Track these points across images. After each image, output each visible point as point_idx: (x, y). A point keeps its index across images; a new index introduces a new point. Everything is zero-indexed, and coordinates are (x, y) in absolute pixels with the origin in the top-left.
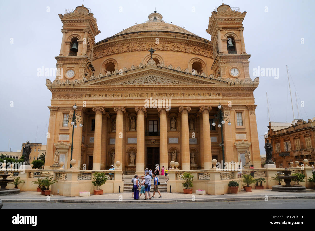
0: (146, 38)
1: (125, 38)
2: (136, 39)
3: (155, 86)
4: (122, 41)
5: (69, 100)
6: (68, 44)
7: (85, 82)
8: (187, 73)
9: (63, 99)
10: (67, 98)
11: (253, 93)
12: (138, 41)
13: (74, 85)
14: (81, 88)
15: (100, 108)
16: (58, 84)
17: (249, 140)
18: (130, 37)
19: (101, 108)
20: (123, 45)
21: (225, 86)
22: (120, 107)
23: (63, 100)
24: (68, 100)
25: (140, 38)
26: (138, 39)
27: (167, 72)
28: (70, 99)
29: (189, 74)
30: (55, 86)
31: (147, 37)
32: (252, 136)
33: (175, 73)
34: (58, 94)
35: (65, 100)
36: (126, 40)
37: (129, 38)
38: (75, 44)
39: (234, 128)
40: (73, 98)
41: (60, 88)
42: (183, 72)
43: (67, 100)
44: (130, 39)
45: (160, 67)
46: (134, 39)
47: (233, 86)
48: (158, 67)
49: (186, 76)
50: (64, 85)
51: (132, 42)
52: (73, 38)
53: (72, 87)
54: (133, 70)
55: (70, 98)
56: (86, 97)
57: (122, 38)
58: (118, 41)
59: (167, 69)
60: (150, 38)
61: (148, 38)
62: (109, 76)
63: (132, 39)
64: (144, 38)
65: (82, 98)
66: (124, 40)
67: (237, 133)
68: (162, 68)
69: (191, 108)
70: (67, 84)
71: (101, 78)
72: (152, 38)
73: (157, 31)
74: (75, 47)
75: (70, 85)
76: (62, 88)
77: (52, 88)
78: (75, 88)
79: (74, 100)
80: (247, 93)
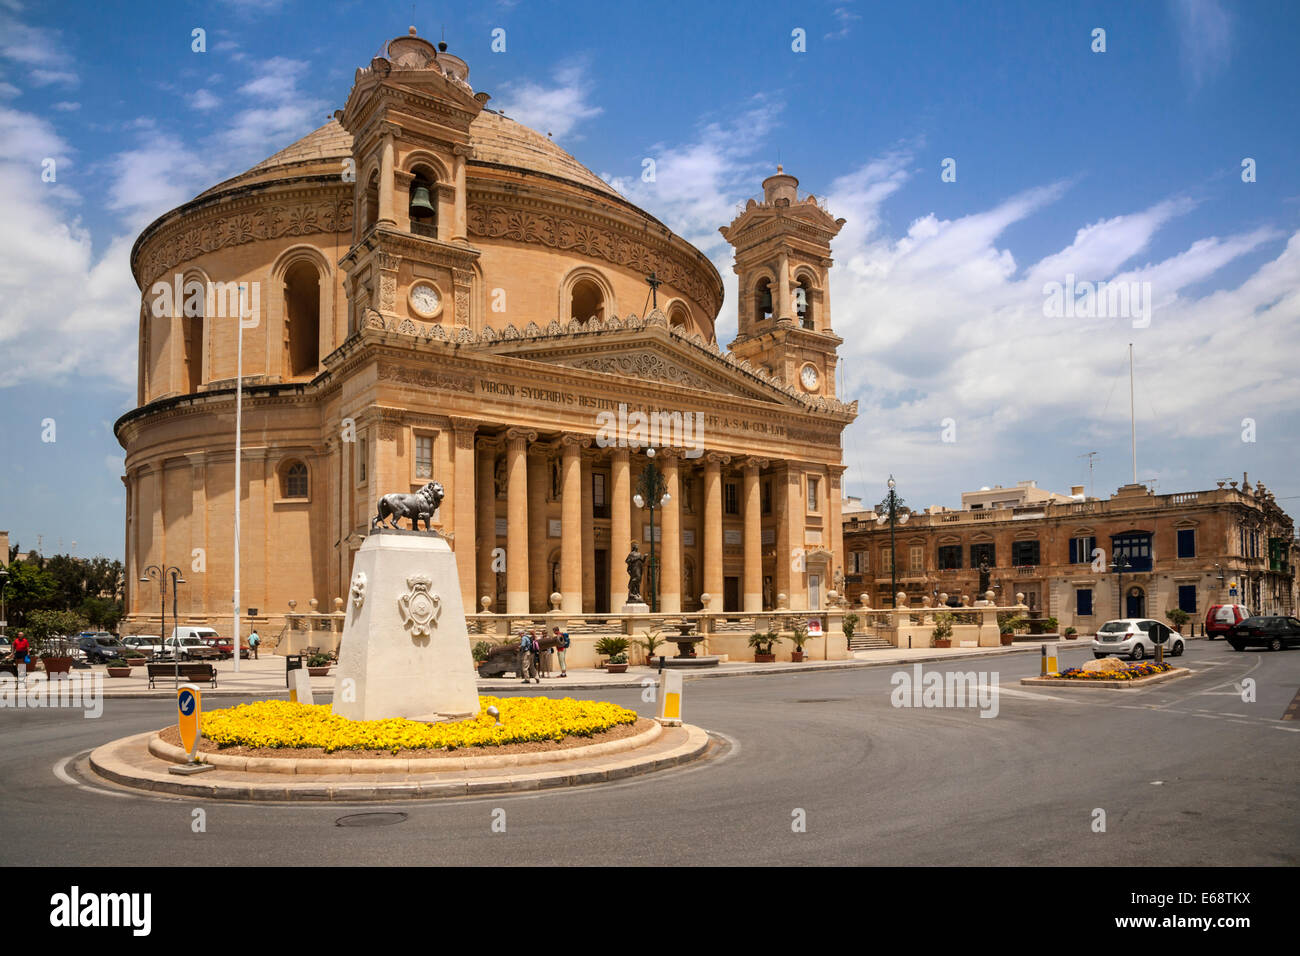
0: (572, 209)
1: (510, 188)
2: (543, 202)
3: (663, 389)
4: (498, 195)
5: (436, 394)
6: (404, 185)
7: (491, 343)
8: (732, 366)
9: (416, 387)
10: (427, 385)
11: (839, 437)
12: (547, 211)
13: (458, 346)
14: (475, 361)
15: (527, 431)
16: (407, 333)
17: (827, 546)
18: (527, 191)
19: (532, 431)
20: (497, 209)
21: (797, 411)
22: (581, 435)
23: (416, 391)
24: (431, 393)
25: (555, 205)
26: (549, 204)
27: (688, 352)
28: (438, 390)
29: (734, 369)
30: (397, 338)
31: (577, 206)
32: (833, 538)
33: (705, 359)
34: (397, 366)
35: (424, 392)
36: (511, 197)
37: (525, 194)
38: (422, 191)
39: (804, 515)
40: (446, 387)
41: (412, 347)
42: (723, 361)
43: (429, 393)
44: (524, 199)
45: (677, 336)
46: (536, 201)
47: (811, 414)
48: (672, 335)
49: (727, 372)
50: (428, 341)
51: (528, 208)
52: (418, 165)
53: (450, 351)
54: (617, 331)
55: (437, 385)
56: (486, 390)
57: (500, 186)
58: (484, 193)
59: (690, 344)
60: (584, 212)
61: (578, 211)
62: (557, 336)
63: (530, 200)
64: (566, 208)
65: (473, 392)
66: (504, 196)
67: (808, 529)
68: (680, 338)
69: (732, 457)
70: (437, 339)
71: (535, 339)
72: (589, 214)
73: (581, 184)
74: (423, 202)
75: (447, 343)
76: (418, 348)
77: (387, 343)
78: (459, 355)
79: (450, 396)
80: (830, 433)
